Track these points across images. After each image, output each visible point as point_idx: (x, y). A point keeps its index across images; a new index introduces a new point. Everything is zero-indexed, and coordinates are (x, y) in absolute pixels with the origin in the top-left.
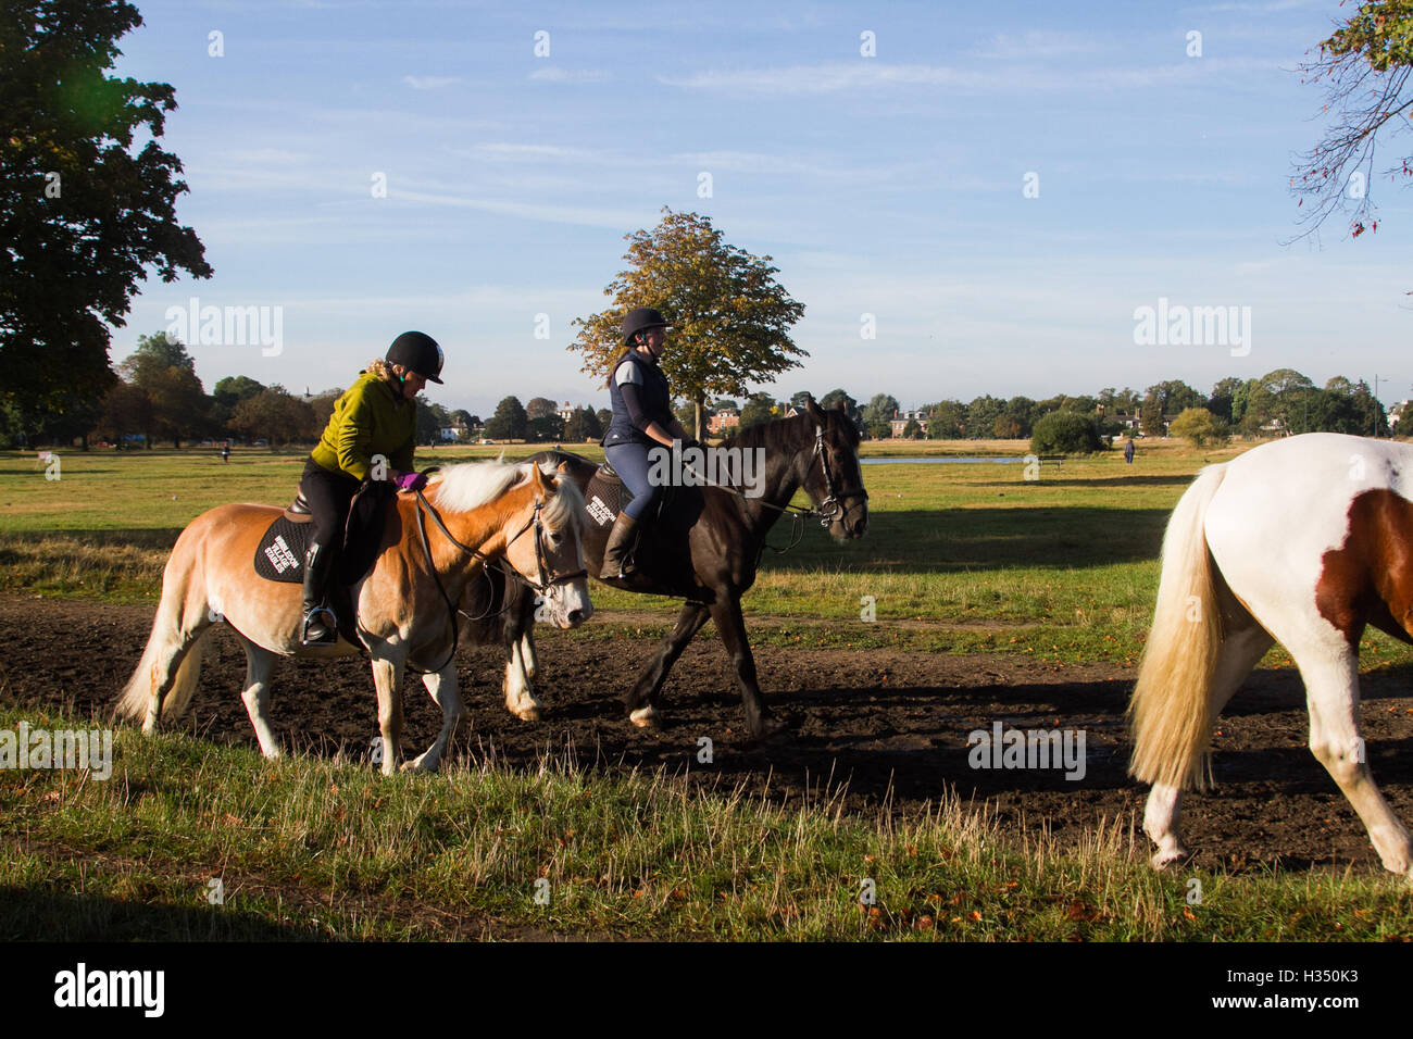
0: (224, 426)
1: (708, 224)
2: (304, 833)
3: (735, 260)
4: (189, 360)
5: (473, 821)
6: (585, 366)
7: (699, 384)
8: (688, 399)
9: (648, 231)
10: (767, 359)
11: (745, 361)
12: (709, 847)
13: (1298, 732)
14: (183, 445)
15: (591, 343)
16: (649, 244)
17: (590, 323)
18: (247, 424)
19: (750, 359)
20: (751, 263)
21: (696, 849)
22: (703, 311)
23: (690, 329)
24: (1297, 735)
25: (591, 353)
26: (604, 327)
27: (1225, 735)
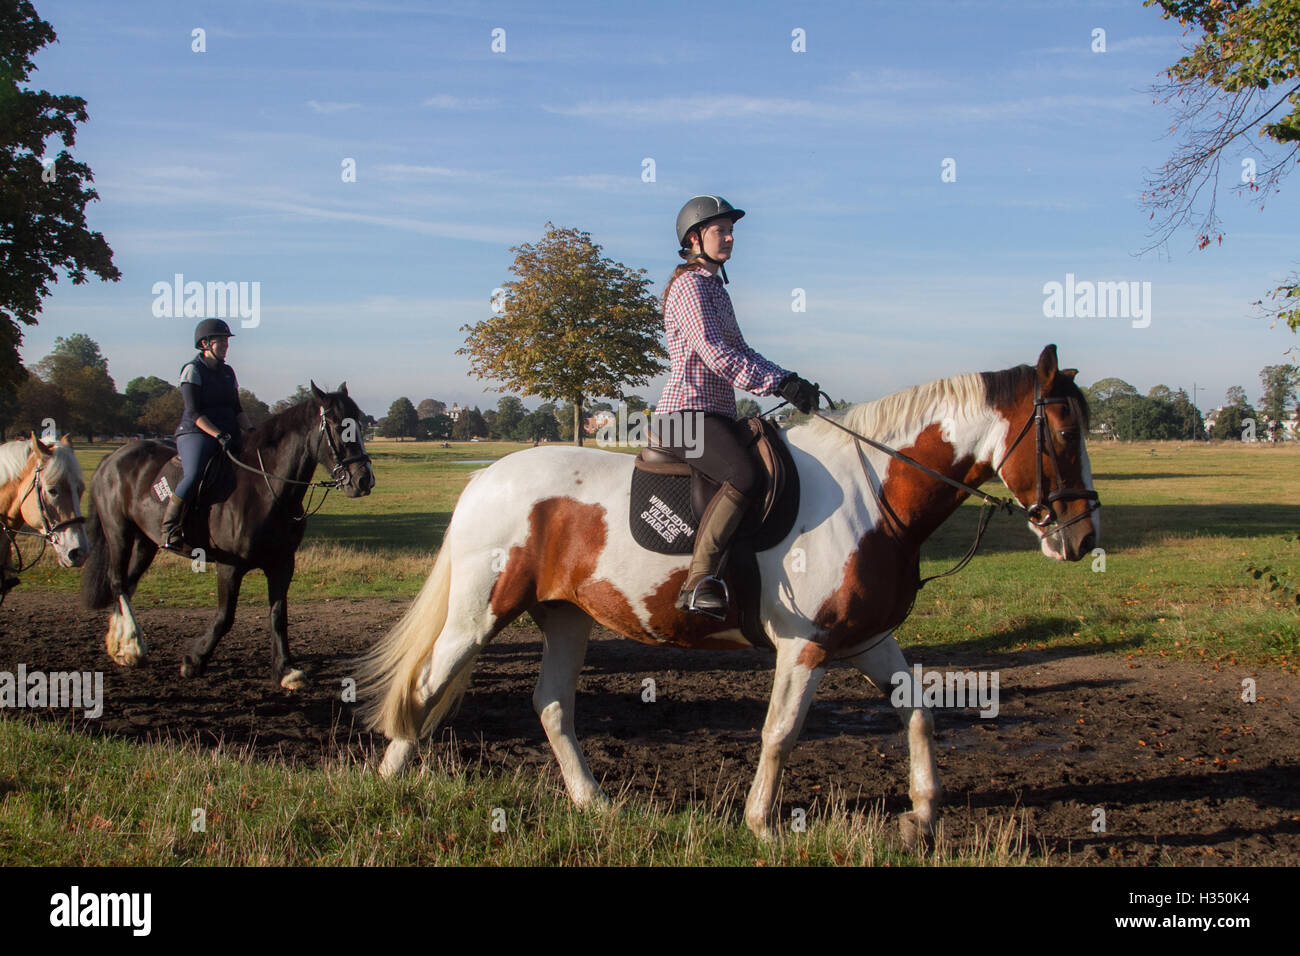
0: (134, 423)
1: (587, 239)
2: (172, 840)
3: (612, 271)
4: (102, 361)
5: (351, 824)
6: (472, 369)
7: (577, 388)
8: (567, 400)
9: (533, 245)
10: (641, 365)
11: (621, 366)
12: (595, 852)
13: (1157, 719)
14: (95, 439)
15: (479, 348)
16: (533, 256)
17: (478, 329)
18: (156, 421)
19: (626, 365)
20: (627, 275)
21: (583, 854)
22: (582, 320)
23: (570, 337)
24: (1156, 722)
25: (477, 357)
26: (490, 334)
27: (1087, 723)
